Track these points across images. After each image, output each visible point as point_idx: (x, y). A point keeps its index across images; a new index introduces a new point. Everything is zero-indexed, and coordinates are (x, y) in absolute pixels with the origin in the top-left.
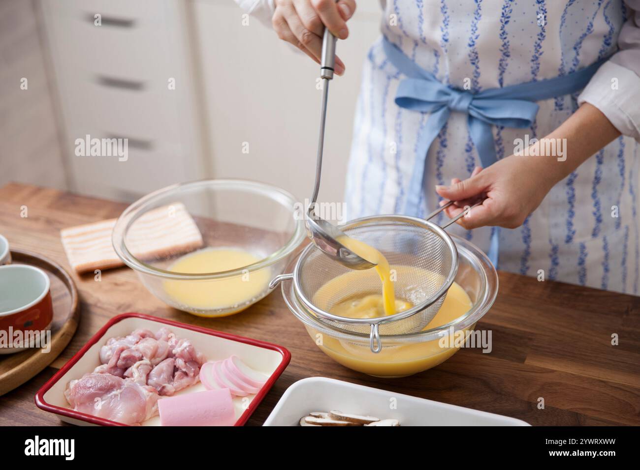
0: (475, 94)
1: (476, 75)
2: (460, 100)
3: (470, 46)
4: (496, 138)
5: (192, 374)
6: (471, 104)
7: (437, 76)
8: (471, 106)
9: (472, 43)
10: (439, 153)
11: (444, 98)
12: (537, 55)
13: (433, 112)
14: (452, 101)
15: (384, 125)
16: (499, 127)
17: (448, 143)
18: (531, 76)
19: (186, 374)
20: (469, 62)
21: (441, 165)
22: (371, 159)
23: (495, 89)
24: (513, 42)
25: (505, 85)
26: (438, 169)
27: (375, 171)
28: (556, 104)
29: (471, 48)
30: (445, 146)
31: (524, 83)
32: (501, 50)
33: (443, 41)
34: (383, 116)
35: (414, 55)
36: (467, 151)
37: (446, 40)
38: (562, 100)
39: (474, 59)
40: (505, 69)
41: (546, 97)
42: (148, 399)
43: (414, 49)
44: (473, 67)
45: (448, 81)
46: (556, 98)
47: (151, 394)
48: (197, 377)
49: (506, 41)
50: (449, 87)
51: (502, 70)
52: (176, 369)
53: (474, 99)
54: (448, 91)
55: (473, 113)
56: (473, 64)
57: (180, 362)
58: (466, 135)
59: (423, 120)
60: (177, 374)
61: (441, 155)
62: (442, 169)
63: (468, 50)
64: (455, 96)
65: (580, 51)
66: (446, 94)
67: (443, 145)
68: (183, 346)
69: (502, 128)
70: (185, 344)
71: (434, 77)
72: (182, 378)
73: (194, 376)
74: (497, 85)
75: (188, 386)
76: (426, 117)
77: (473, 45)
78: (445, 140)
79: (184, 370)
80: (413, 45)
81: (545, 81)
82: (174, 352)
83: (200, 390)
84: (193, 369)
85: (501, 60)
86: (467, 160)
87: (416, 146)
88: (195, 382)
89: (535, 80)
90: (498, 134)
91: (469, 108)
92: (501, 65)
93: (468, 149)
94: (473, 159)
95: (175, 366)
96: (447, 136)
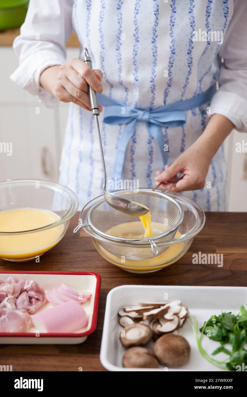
0: (151, 110)
1: (153, 99)
2: (144, 115)
3: (151, 82)
4: (164, 134)
5: (42, 299)
6: (150, 116)
7: (127, 103)
8: (150, 117)
9: (152, 80)
10: (132, 147)
11: (134, 115)
12: (186, 84)
13: (127, 124)
14: (139, 115)
15: (92, 137)
16: (166, 127)
17: (137, 140)
18: (180, 97)
19: (38, 300)
20: (150, 91)
21: (133, 154)
22: (81, 160)
23: (161, 107)
24: (175, 77)
25: (167, 103)
26: (131, 157)
27: (86, 167)
28: (193, 113)
29: (152, 83)
30: (135, 142)
31: (177, 102)
32: (168, 83)
33: (135, 81)
34: (91, 132)
35: (110, 94)
36: (149, 143)
37: (137, 80)
38: (195, 110)
39: (153, 89)
40: (167, 94)
41: (187, 109)
42: (24, 317)
43: (110, 90)
44: (152, 94)
45: (136, 105)
46: (191, 109)
47: (25, 314)
48: (45, 300)
49: (171, 77)
50: (136, 108)
51: (166, 94)
52: (30, 298)
53: (151, 113)
54: (136, 110)
55: (152, 121)
56: (152, 92)
57: (32, 293)
58: (148, 134)
59: (121, 129)
60: (33, 300)
61: (133, 147)
62: (134, 156)
63: (151, 84)
64: (140, 113)
65: (202, 83)
66: (135, 112)
67: (134, 141)
68: (30, 283)
69: (167, 128)
70: (31, 282)
71: (125, 104)
72: (37, 302)
73: (43, 300)
74: (163, 104)
75: (41, 307)
76: (123, 127)
77: (153, 81)
78: (135, 139)
79: (36, 297)
80: (109, 88)
81: (187, 100)
82: (25, 288)
83: (50, 307)
84: (41, 296)
85: (166, 89)
86: (149, 149)
87: (117, 145)
88: (44, 304)
89: (181, 100)
90: (166, 132)
91: (149, 118)
92: (165, 92)
93: (149, 142)
94: (152, 147)
95: (29, 296)
96: (136, 137)
